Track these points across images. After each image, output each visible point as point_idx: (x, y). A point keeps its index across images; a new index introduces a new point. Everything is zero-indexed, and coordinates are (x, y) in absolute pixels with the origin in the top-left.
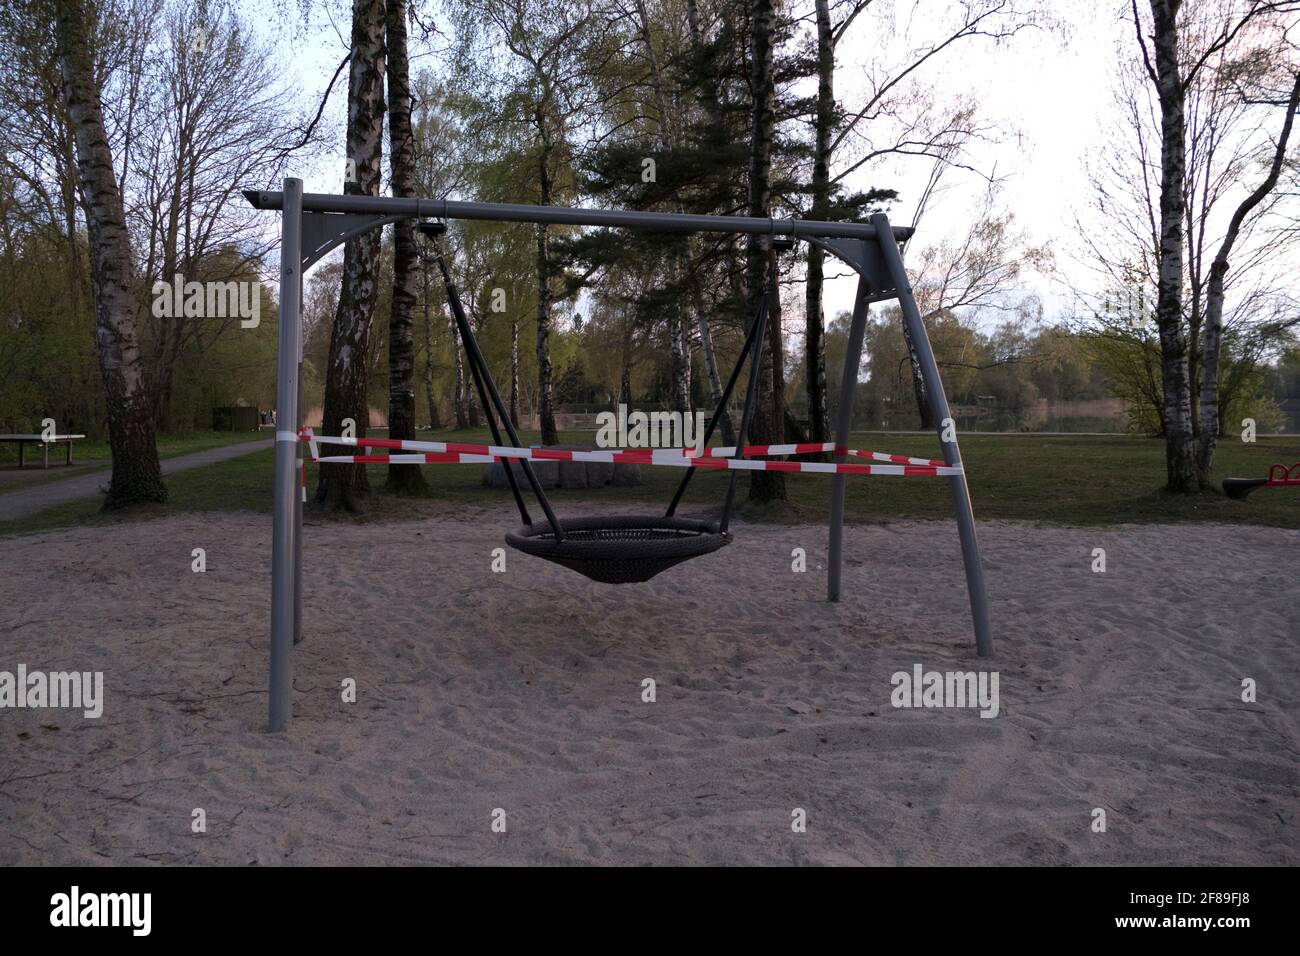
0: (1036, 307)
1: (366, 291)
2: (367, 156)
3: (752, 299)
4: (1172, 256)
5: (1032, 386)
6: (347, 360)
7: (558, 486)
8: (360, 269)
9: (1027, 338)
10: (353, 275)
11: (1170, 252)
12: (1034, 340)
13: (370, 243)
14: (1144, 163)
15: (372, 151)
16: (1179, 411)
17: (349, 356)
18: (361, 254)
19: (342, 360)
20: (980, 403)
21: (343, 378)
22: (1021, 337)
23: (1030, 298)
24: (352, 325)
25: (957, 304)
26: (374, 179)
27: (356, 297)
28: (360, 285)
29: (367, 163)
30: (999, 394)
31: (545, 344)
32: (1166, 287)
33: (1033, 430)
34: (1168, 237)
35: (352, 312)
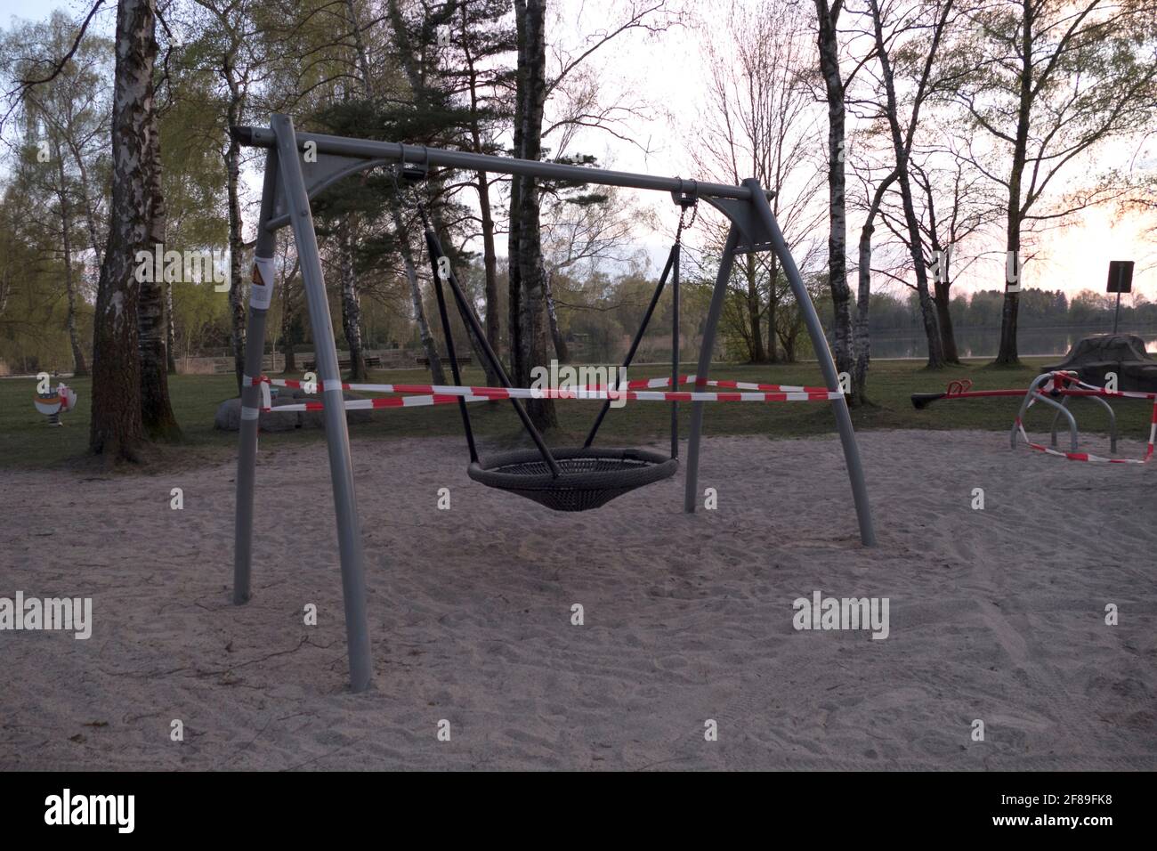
0: (644, 259)
1: (140, 236)
2: (139, 95)
3: (527, 249)
4: (839, 220)
5: (618, 325)
6: (119, 307)
7: (298, 427)
8: (132, 213)
9: (613, 284)
10: (125, 218)
11: (837, 217)
12: (617, 286)
13: (142, 186)
14: (731, 143)
15: (143, 91)
16: (846, 342)
17: (121, 302)
18: (132, 197)
19: (113, 307)
20: (577, 340)
21: (115, 326)
22: (608, 284)
23: (639, 251)
24: (125, 270)
25: (580, 257)
26: (146, 120)
27: (130, 242)
28: (133, 229)
29: (139, 103)
30: (592, 332)
31: (238, 289)
32: (835, 245)
33: (648, 361)
34: (836, 204)
35: (124, 257)
